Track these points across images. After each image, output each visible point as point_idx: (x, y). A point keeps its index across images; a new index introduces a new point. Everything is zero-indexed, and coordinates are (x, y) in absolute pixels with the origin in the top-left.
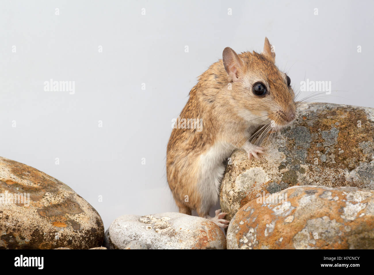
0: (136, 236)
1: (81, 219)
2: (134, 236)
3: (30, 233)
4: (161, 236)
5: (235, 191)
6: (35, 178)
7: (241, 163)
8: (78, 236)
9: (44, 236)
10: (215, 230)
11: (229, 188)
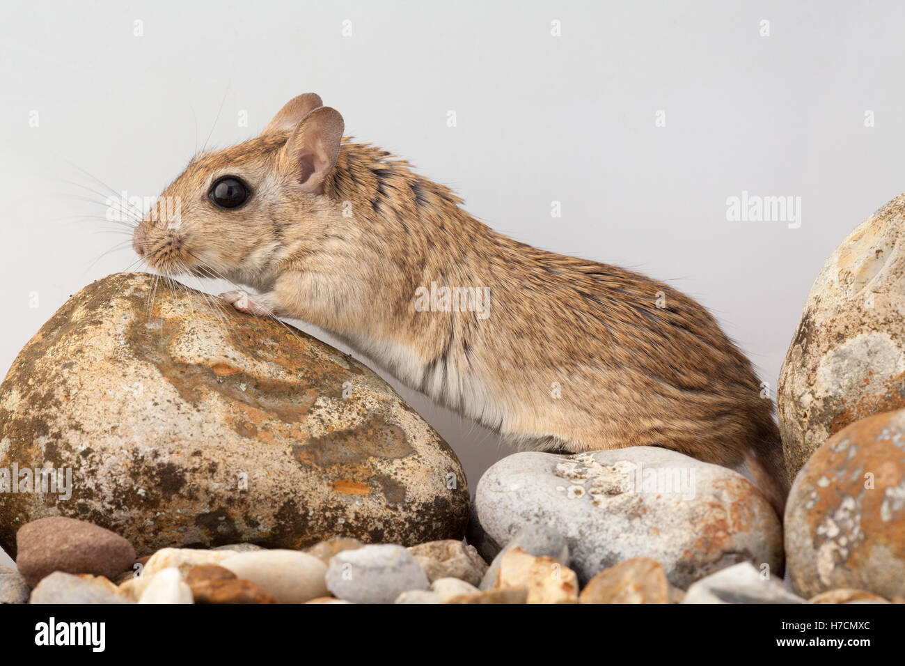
0: (541, 515)
1: (408, 472)
2: (537, 515)
3: (273, 510)
4: (606, 516)
5: (817, 395)
6: (291, 357)
7: (833, 321)
8: (399, 519)
9: (309, 518)
10: (750, 501)
11: (801, 386)
